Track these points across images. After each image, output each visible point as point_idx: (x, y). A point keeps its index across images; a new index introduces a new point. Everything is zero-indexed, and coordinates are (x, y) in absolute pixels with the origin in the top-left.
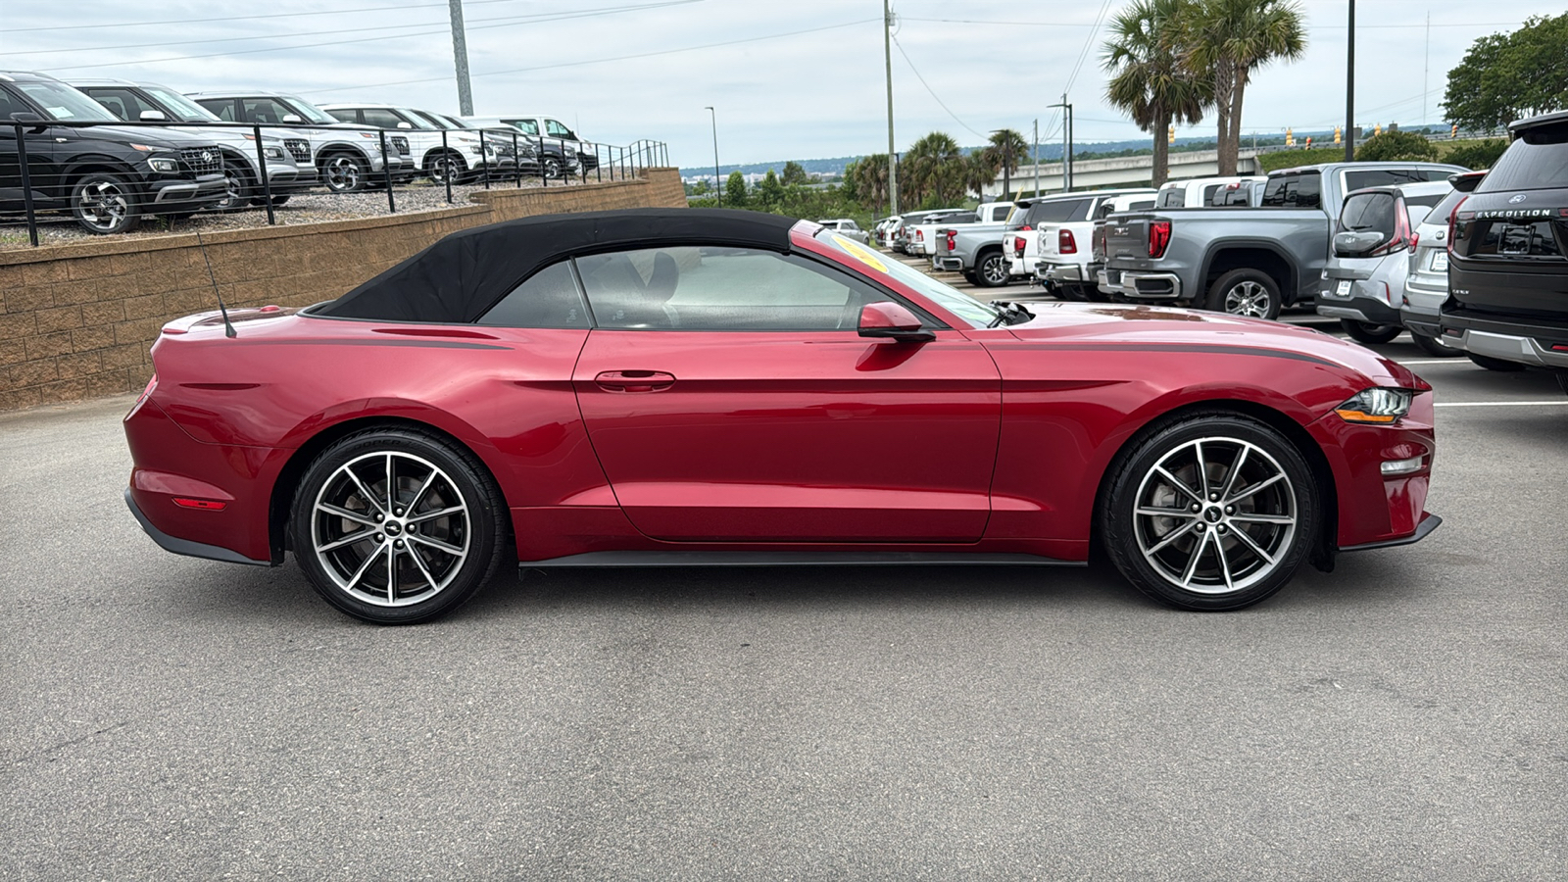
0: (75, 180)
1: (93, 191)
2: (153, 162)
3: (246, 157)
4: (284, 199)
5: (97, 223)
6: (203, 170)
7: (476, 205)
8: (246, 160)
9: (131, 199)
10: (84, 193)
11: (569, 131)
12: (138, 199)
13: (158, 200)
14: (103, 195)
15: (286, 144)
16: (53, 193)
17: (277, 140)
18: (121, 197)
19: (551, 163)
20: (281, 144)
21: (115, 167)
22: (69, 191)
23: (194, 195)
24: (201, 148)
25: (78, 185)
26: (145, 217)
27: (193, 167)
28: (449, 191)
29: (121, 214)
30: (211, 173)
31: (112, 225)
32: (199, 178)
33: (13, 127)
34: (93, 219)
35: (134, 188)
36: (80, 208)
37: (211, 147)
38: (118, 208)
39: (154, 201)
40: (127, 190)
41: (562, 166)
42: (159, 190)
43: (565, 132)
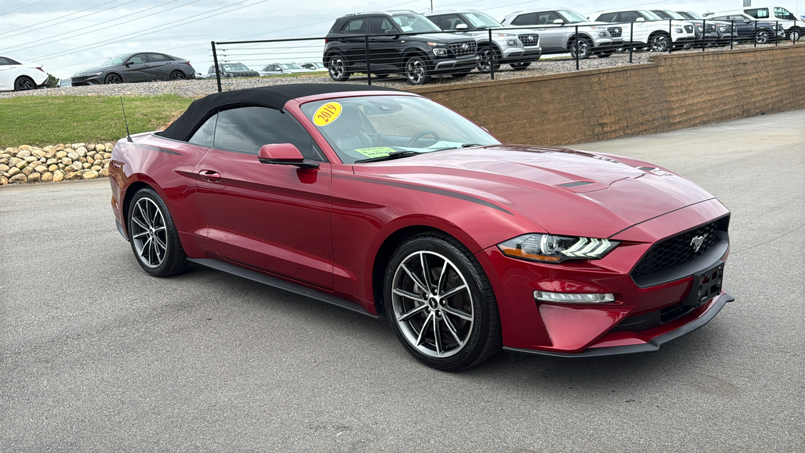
0: (406, 60)
1: (413, 65)
2: (435, 51)
3: (497, 45)
4: (528, 64)
5: (413, 80)
6: (461, 53)
7: (651, 63)
8: (497, 47)
9: (426, 68)
10: (409, 66)
11: (790, 13)
12: (428, 68)
13: (436, 69)
14: (416, 66)
15: (519, 37)
16: (399, 66)
17: (515, 35)
18: (422, 67)
19: (763, 34)
20: (516, 37)
21: (420, 54)
22: (404, 65)
23: (454, 66)
24: (461, 43)
25: (408, 62)
26: (433, 76)
27: (455, 53)
28: (631, 56)
29: (422, 76)
30: (470, 54)
31: (419, 81)
32: (457, 58)
33: (364, 38)
34: (412, 78)
35: (427, 63)
36: (408, 72)
37: (469, 42)
38: (421, 73)
39: (434, 69)
40: (424, 64)
41: (770, 36)
42: (436, 64)
43: (788, 14)
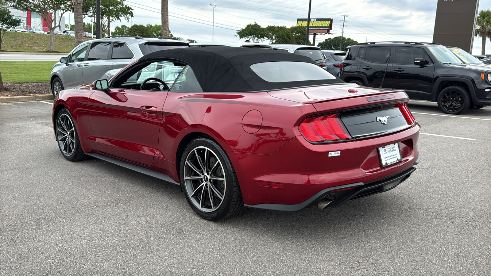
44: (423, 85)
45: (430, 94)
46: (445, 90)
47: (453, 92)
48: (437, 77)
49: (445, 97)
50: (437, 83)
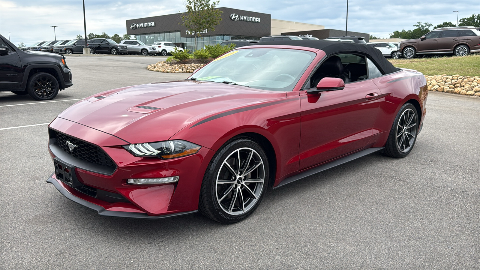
44: (11, 75)
45: (20, 83)
46: (37, 78)
47: (44, 79)
48: (25, 66)
49: (36, 84)
50: (27, 72)
